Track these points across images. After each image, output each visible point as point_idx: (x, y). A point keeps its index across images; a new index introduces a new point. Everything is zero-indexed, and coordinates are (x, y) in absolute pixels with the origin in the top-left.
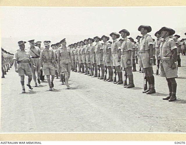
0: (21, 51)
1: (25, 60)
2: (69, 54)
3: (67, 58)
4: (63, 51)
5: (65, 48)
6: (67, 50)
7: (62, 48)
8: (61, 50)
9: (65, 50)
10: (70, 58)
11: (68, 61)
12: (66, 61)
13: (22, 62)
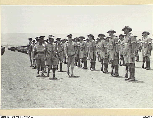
0: (39, 45)
1: (41, 52)
2: (74, 47)
3: (72, 51)
4: (69, 45)
5: (71, 43)
6: (72, 44)
7: (69, 42)
8: (67, 43)
9: (71, 44)
10: (74, 51)
11: (73, 53)
12: (71, 53)
13: (39, 53)
